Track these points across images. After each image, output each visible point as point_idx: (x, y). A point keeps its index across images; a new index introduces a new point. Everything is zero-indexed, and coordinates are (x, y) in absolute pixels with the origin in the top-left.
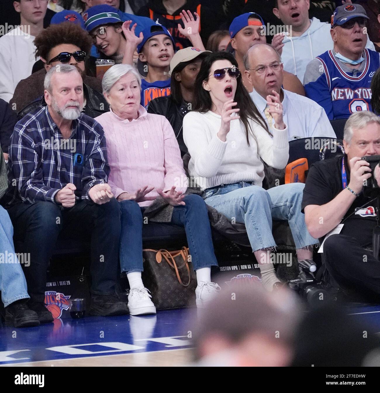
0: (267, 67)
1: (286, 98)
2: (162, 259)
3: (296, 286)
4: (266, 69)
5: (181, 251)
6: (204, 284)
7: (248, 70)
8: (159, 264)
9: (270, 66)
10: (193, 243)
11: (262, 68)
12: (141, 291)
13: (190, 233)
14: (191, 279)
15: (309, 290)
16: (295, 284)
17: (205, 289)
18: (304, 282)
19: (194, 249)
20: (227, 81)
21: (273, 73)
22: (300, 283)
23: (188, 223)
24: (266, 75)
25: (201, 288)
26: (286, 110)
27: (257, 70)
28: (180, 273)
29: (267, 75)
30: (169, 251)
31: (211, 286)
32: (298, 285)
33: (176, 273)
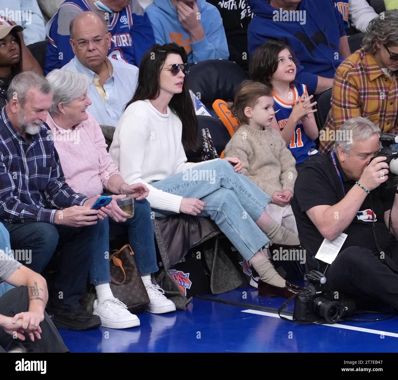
0: (89, 42)
6: (149, 287)
9: (92, 41)
11: (84, 42)
15: (320, 302)
18: (313, 293)
20: (180, 77)
21: (95, 49)
27: (79, 44)
29: (88, 50)
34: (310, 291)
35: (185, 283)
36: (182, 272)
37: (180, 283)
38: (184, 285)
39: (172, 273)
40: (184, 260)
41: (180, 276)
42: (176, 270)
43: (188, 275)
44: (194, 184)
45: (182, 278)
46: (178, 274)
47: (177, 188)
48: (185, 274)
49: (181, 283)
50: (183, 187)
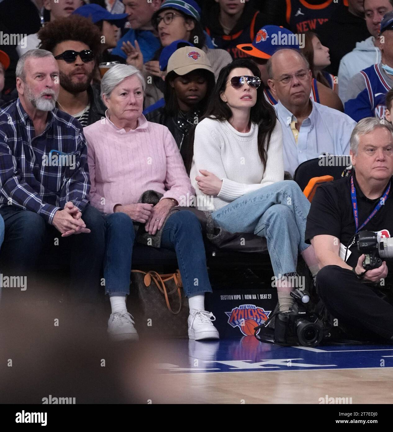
0: (292, 77)
1: (315, 110)
2: (151, 282)
3: (286, 318)
4: (291, 79)
5: (174, 274)
6: (197, 312)
7: (272, 79)
8: (147, 287)
9: (296, 76)
10: (184, 266)
11: (287, 78)
12: (123, 316)
13: (180, 255)
14: (182, 307)
15: (300, 323)
16: (286, 315)
17: (197, 318)
18: (295, 313)
19: (185, 273)
20: (245, 90)
21: (300, 84)
22: (291, 315)
23: (178, 244)
24: (291, 85)
25: (193, 317)
26: (315, 124)
27: (281, 80)
28: (170, 299)
29: (293, 85)
30: (159, 274)
31: (205, 315)
32: (288, 317)
33: (165, 299)
34: (293, 310)
35: (262, 320)
36: (263, 309)
37: (255, 319)
38: (260, 323)
39: (249, 308)
40: (270, 297)
41: (258, 313)
42: (255, 306)
43: (269, 312)
44: (252, 202)
45: (260, 315)
46: (256, 311)
47: (236, 207)
48: (265, 311)
49: (257, 320)
50: (241, 205)
